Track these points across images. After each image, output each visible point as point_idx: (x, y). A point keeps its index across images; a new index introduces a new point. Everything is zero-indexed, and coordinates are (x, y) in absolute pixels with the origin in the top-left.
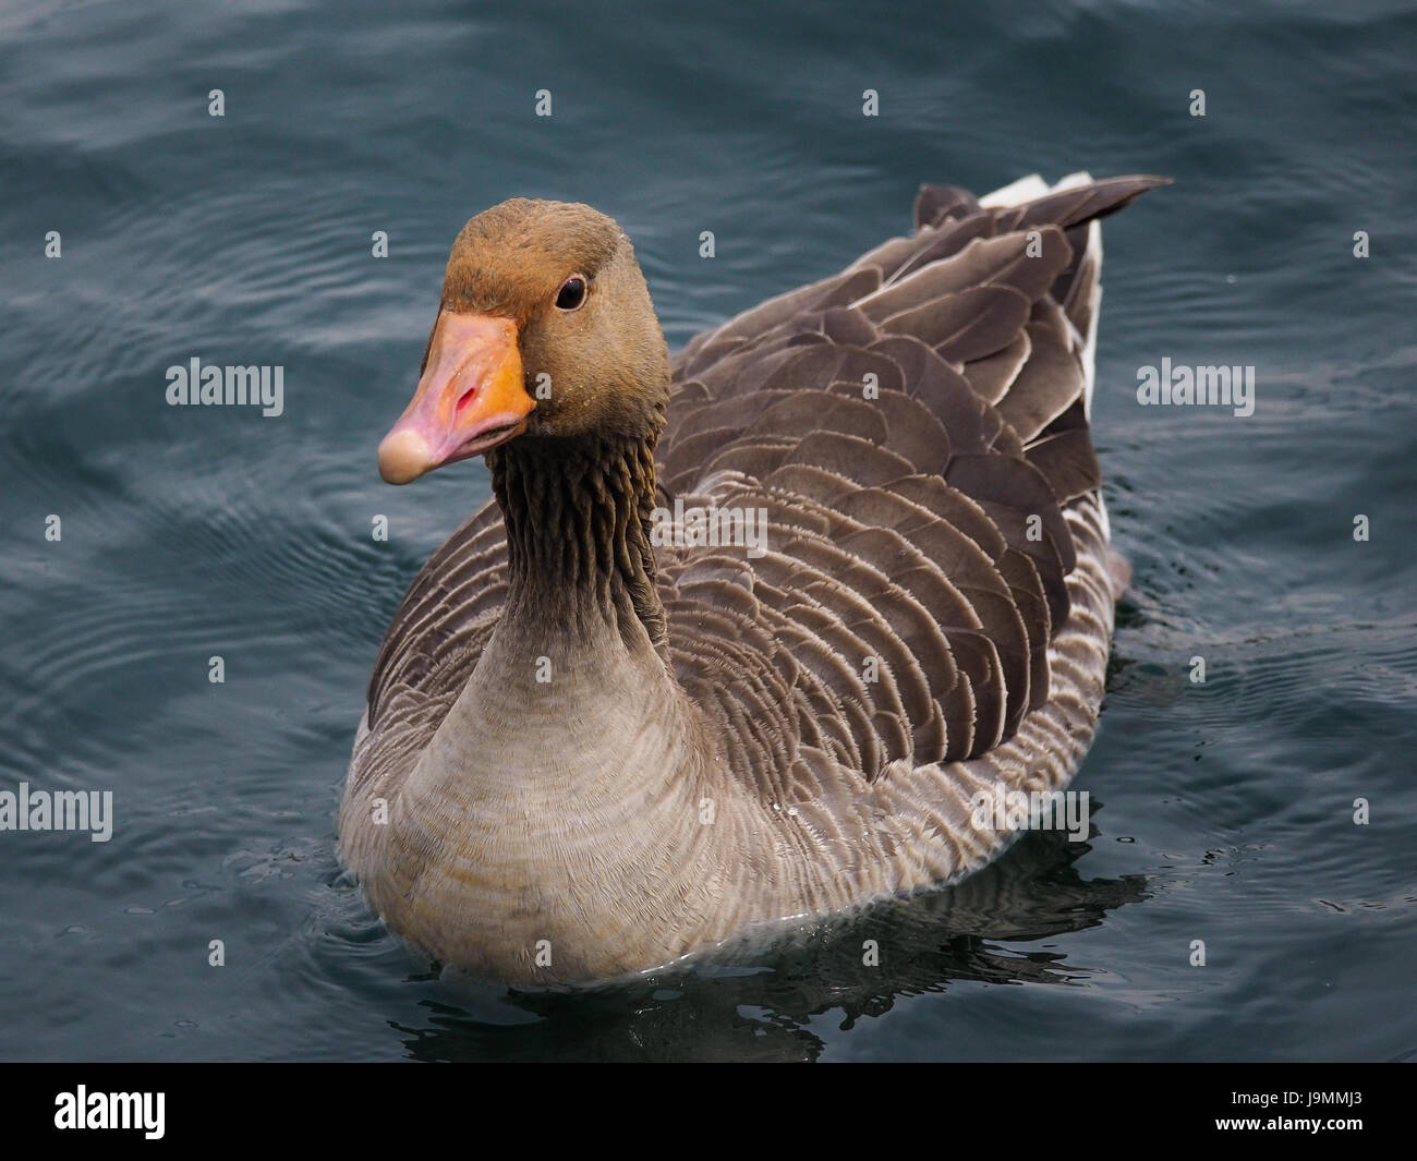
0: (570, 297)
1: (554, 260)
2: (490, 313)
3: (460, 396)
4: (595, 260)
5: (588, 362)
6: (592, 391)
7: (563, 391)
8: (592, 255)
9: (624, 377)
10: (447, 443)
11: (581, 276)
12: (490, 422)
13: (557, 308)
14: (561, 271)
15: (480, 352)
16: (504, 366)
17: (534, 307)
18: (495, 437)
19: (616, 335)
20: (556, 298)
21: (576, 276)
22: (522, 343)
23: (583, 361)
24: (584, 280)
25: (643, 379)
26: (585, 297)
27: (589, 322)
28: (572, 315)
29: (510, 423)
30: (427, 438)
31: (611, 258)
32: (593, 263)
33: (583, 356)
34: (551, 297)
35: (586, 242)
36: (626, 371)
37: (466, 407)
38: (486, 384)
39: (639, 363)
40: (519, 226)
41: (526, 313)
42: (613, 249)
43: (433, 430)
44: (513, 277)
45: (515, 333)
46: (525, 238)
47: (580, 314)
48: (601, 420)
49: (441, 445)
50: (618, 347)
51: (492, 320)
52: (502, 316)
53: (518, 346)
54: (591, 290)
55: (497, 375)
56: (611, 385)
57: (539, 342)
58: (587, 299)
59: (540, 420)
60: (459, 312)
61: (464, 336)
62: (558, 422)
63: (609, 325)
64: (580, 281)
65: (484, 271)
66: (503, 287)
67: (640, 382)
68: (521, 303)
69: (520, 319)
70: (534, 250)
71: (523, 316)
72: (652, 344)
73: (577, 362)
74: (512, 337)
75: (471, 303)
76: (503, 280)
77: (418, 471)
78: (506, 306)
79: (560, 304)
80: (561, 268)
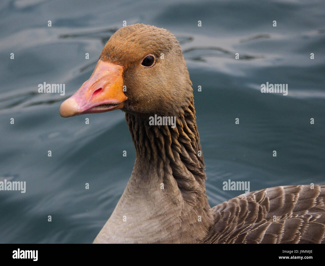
0: (148, 62)
1: (143, 48)
2: (114, 63)
3: (95, 90)
4: (160, 50)
5: (151, 87)
6: (151, 97)
7: (139, 95)
8: (159, 48)
9: (166, 95)
10: (86, 106)
11: (153, 55)
12: (106, 101)
13: (142, 65)
14: (145, 52)
15: (107, 76)
16: (115, 82)
17: (131, 63)
18: (108, 107)
19: (165, 79)
20: (142, 61)
21: (151, 55)
22: (124, 75)
23: (149, 86)
24: (155, 57)
25: (174, 97)
26: (154, 63)
27: (154, 73)
28: (148, 69)
29: (115, 103)
30: (78, 102)
31: (168, 51)
32: (159, 51)
33: (150, 84)
34: (139, 60)
35: (158, 43)
36: (167, 92)
37: (97, 94)
38: (107, 88)
39: (173, 90)
40: (133, 33)
41: (128, 65)
42: (170, 48)
43: (81, 100)
44: (125, 51)
45: (122, 71)
46: (134, 38)
47: (151, 69)
48: (156, 109)
49: (83, 106)
50: (165, 83)
51: (115, 65)
52: (118, 64)
53: (122, 76)
54: (157, 61)
55: (112, 85)
56: (160, 97)
57: (131, 76)
58: (155, 64)
59: (129, 105)
60: (104, 61)
61: (103, 69)
62: (137, 107)
63: (163, 75)
64: (153, 57)
65: (116, 48)
66: (121, 54)
67: (173, 98)
68: (127, 61)
69: (125, 67)
70: (136, 43)
71: (126, 65)
72: (180, 85)
73: (146, 86)
74: (121, 73)
75: (109, 58)
76: (121, 52)
77: (72, 113)
78: (120, 61)
79: (144, 64)
80: (145, 51)
